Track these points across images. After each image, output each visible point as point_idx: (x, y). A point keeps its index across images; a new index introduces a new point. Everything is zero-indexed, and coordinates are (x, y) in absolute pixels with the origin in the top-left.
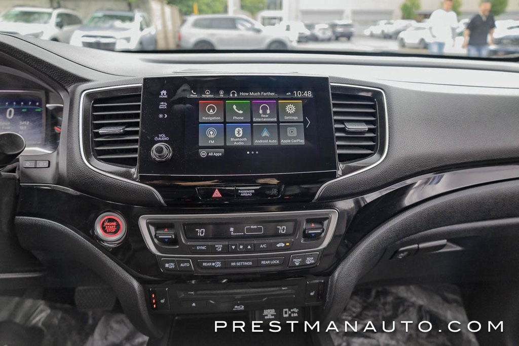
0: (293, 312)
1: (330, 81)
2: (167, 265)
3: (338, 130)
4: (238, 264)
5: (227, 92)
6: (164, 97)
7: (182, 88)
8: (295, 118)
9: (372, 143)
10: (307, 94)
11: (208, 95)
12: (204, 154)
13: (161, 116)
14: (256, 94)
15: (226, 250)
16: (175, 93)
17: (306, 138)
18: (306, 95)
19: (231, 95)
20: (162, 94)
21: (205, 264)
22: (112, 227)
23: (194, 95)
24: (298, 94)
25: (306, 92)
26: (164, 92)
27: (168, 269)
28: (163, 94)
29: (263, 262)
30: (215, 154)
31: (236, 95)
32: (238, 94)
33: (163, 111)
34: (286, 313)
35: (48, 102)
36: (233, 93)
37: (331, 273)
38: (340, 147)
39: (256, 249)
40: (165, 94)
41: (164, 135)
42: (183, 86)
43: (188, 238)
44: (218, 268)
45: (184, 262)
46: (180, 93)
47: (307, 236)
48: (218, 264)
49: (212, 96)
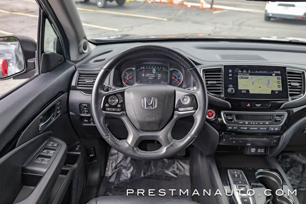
0: (262, 151)
1: (286, 67)
2: (229, 128)
3: (289, 85)
4: (253, 129)
7: (236, 69)
9: (300, 90)
13: (230, 79)
15: (249, 124)
16: (234, 71)
21: (241, 128)
22: (211, 114)
23: (240, 72)
24: (276, 72)
25: (278, 71)
27: (229, 129)
29: (261, 129)
33: (230, 77)
34: (259, 150)
35: (170, 68)
37: (283, 134)
38: (290, 91)
39: (259, 124)
40: (231, 71)
41: (231, 85)
43: (237, 119)
44: (246, 130)
45: (235, 127)
46: (236, 71)
47: (276, 121)
48: (246, 128)
49: (246, 72)
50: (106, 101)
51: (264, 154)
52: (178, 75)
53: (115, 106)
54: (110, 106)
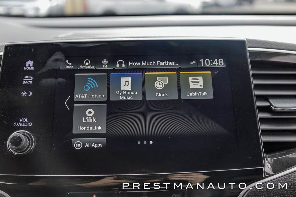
1: (247, 45)
3: (262, 109)
5: (112, 62)
6: (29, 68)
7: (54, 57)
10: (218, 62)
11: (87, 65)
12: (78, 145)
13: (24, 94)
14: (150, 64)
16: (44, 64)
18: (217, 64)
19: (118, 66)
20: (27, 65)
23: (69, 66)
24: (206, 63)
25: (216, 60)
26: (31, 63)
28: (29, 65)
30: (93, 145)
31: (124, 66)
32: (127, 64)
33: (27, 88)
36: (121, 63)
38: (266, 132)
40: (31, 65)
41: (26, 120)
42: (56, 54)
46: (51, 64)
49: (92, 67)
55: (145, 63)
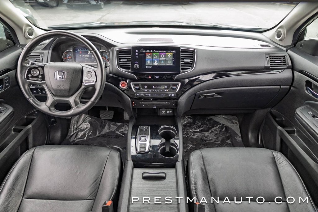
0: (170, 112)
1: (180, 48)
2: (137, 94)
3: (182, 61)
4: (155, 95)
5: (153, 51)
6: (137, 52)
8: (170, 58)
9: (191, 65)
11: (148, 51)
12: (147, 67)
13: (136, 57)
15: (152, 91)
16: (139, 51)
17: (173, 63)
18: (174, 52)
21: (146, 95)
22: (123, 85)
23: (144, 51)
24: (172, 51)
26: (137, 50)
27: (137, 96)
29: (161, 95)
30: (150, 67)
32: (156, 51)
33: (137, 56)
34: (168, 112)
35: (100, 50)
37: (179, 99)
38: (182, 66)
39: (159, 92)
41: (137, 62)
42: (142, 49)
43: (142, 88)
45: (141, 94)
46: (141, 51)
47: (172, 89)
48: (150, 95)
50: (29, 72)
51: (172, 115)
52: (107, 55)
53: (37, 77)
54: (33, 77)
55: (159, 51)
